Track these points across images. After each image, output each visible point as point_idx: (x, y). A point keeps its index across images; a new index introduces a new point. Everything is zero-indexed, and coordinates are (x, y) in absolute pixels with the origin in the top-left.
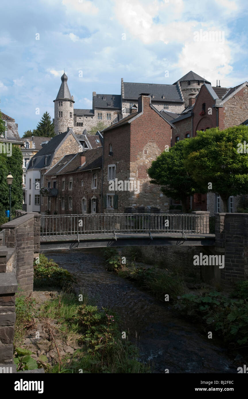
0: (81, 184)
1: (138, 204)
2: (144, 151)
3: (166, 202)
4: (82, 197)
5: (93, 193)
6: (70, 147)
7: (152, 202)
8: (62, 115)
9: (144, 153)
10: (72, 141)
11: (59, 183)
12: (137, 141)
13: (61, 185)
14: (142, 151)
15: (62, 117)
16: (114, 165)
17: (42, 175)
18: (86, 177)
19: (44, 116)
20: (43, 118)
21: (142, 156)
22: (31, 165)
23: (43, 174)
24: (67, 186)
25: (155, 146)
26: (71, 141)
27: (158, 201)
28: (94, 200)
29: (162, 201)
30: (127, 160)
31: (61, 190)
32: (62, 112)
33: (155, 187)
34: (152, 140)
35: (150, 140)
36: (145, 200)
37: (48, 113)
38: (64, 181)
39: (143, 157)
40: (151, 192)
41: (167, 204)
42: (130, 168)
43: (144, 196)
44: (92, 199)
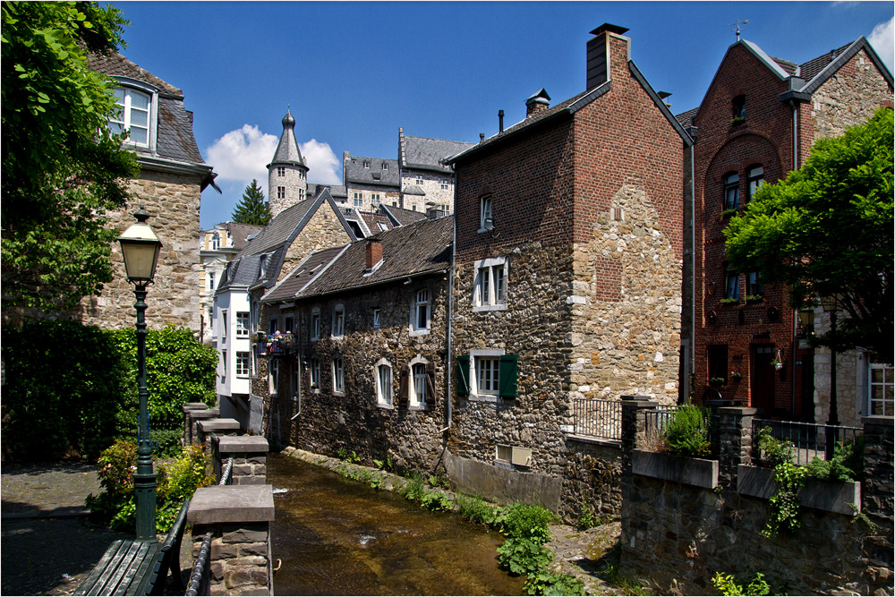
0: (373, 321)
1: (595, 385)
2: (612, 210)
3: (670, 378)
4: (377, 360)
5: (418, 347)
6: (322, 232)
7: (634, 377)
8: (283, 194)
9: (612, 218)
10: (329, 217)
11: (303, 322)
12: (594, 174)
13: (309, 325)
14: (607, 210)
15: (283, 197)
16: (499, 261)
17: (255, 303)
18: (390, 301)
19: (248, 193)
20: (245, 198)
21: (607, 227)
22: (227, 278)
23: (255, 299)
24: (326, 327)
25: (643, 199)
26: (326, 217)
27: (650, 374)
28: (418, 367)
29: (659, 374)
30: (565, 237)
31: (309, 339)
32: (283, 188)
33: (643, 330)
34: (636, 176)
35: (629, 176)
36: (616, 370)
37: (257, 188)
38: (318, 316)
39: (611, 230)
40: (632, 346)
41: (673, 384)
42: (574, 263)
43: (614, 361)
44: (410, 365)
